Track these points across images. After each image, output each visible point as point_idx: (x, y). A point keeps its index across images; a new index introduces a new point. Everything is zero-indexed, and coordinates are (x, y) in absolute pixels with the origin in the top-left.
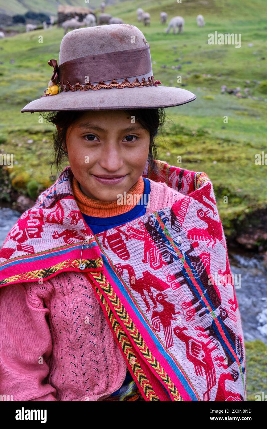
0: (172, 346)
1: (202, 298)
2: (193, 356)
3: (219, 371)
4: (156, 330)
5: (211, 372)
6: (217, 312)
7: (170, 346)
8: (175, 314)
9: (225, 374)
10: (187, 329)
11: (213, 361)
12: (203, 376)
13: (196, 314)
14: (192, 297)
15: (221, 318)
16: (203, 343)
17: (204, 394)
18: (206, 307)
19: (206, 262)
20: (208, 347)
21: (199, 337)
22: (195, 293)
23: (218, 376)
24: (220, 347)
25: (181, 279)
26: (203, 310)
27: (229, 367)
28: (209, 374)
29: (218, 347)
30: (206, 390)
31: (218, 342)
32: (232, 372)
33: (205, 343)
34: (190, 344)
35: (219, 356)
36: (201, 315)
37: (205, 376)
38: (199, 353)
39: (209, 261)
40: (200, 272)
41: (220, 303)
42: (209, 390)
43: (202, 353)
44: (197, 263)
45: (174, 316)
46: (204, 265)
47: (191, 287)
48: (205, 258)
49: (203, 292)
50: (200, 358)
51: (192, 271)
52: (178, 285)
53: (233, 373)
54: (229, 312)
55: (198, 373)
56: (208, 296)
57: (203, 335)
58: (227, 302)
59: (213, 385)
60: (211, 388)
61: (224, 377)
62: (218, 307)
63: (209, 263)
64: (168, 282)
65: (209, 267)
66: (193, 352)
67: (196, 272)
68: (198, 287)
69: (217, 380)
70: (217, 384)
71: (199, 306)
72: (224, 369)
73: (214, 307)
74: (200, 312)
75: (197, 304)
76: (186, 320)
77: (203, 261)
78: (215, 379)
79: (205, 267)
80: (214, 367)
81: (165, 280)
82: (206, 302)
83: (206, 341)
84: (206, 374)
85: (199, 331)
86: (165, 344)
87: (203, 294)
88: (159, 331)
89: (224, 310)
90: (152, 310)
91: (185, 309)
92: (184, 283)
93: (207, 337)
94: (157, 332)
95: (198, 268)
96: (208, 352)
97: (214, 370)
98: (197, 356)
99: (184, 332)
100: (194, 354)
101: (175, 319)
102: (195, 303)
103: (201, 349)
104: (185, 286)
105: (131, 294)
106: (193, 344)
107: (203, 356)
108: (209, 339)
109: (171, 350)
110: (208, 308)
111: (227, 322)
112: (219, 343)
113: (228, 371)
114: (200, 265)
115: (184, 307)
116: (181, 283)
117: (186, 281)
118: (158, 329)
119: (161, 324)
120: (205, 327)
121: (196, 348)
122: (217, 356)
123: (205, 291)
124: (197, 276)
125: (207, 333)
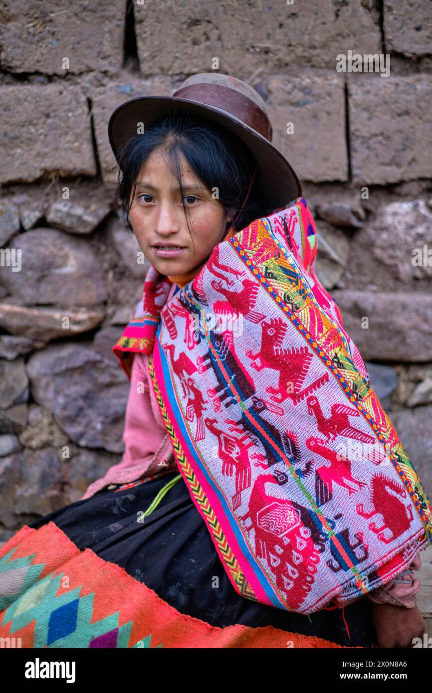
0: (203, 439)
1: (229, 385)
2: (226, 453)
3: (256, 472)
4: (188, 420)
5: (246, 472)
6: (249, 403)
7: (200, 439)
8: (204, 403)
9: (265, 475)
10: (217, 422)
11: (250, 459)
12: (231, 476)
13: (221, 403)
14: (217, 384)
15: (255, 410)
16: (236, 439)
17: (233, 498)
18: (233, 396)
19: (229, 341)
20: (243, 442)
21: (231, 431)
22: (220, 379)
23: (254, 477)
24: (259, 443)
25: (208, 361)
26: (228, 399)
27: (269, 466)
28: (241, 474)
29: (257, 444)
30: (235, 492)
31: (256, 437)
32: (275, 473)
33: (239, 439)
34: (222, 438)
35: (257, 453)
36: (227, 405)
37: (234, 476)
38: (233, 450)
39: (232, 340)
40: (225, 353)
41: (253, 392)
42: (238, 493)
43: (237, 449)
44: (221, 342)
45: (204, 406)
46: (228, 343)
47: (217, 372)
48: (227, 336)
49: (231, 378)
50: (234, 455)
51: (217, 352)
52: (205, 368)
53: (276, 475)
54: (268, 403)
55: (225, 473)
56: (237, 381)
57: (237, 430)
58: (265, 391)
59: (245, 487)
60: (241, 490)
61: (262, 479)
62: (249, 397)
63: (233, 342)
64: (198, 364)
65: (233, 346)
66: (226, 449)
67: (221, 353)
68: (224, 372)
69: (253, 483)
70: (252, 486)
71: (223, 395)
72: (263, 470)
73: (245, 397)
74: (225, 401)
75: (222, 392)
76: (216, 412)
77: (226, 340)
78: (249, 480)
79: (229, 347)
80: (250, 466)
81: (195, 363)
82: (234, 391)
83: (240, 436)
84: (237, 474)
85: (231, 425)
86: (195, 437)
87: (230, 381)
88: (192, 421)
89: (259, 400)
90: (188, 397)
91: (211, 397)
92: (210, 367)
93: (241, 432)
94: (189, 422)
95: (223, 349)
96: (244, 449)
97: (250, 470)
98: (231, 453)
99: (215, 424)
100: (228, 451)
101: (205, 409)
102: (219, 391)
103: (236, 445)
104: (211, 371)
105: (173, 378)
106: (225, 439)
107: (238, 453)
108: (244, 434)
109: (199, 444)
110: (236, 398)
111: (265, 415)
112: (258, 439)
113: (270, 471)
114: (224, 345)
115: (210, 395)
116: (208, 367)
117: (212, 365)
118: (191, 419)
119: (195, 414)
120: (236, 420)
121: (231, 444)
122: (255, 454)
123: (233, 377)
124: (223, 357)
125: (241, 427)
